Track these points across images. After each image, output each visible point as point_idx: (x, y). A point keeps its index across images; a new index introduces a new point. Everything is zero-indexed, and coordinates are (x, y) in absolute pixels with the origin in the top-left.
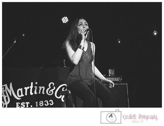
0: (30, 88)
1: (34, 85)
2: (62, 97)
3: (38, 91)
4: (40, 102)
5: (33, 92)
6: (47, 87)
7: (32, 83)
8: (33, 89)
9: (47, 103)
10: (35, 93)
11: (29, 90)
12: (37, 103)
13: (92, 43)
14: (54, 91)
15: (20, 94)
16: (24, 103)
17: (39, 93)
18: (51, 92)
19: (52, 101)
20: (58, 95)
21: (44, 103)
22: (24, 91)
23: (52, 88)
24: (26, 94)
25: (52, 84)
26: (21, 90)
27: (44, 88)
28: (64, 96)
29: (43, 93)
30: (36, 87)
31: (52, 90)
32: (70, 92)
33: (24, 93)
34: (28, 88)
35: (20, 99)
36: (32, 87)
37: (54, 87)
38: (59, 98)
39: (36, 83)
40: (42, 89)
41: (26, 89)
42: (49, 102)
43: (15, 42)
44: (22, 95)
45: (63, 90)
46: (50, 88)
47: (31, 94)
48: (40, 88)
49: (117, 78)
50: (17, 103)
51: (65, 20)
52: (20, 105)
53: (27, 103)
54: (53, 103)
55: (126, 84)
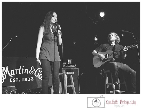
0: (19, 70)
1: (22, 68)
2: (39, 76)
4: (25, 79)
5: (21, 72)
7: (20, 67)
9: (30, 79)
10: (22, 73)
12: (23, 79)
15: (13, 73)
16: (15, 79)
17: (25, 73)
18: (32, 73)
19: (33, 78)
21: (27, 79)
22: (15, 71)
24: (16, 74)
26: (13, 71)
27: (28, 70)
29: (27, 73)
30: (23, 69)
31: (33, 72)
34: (18, 69)
35: (13, 76)
36: (20, 69)
37: (34, 69)
38: (37, 76)
39: (23, 67)
42: (31, 79)
44: (14, 74)
45: (40, 72)
46: (32, 70)
47: (20, 73)
48: (26, 70)
49: (73, 65)
50: (10, 79)
52: (12, 80)
53: (17, 79)
54: (33, 79)
55: (78, 69)
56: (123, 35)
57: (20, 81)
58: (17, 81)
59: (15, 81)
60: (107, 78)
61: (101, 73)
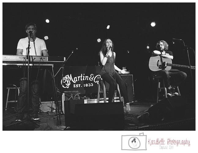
1: (83, 75)
2: (98, 82)
3: (85, 79)
4: (86, 85)
5: (82, 79)
6: (89, 77)
7: (82, 74)
8: (83, 77)
10: (84, 79)
11: (80, 78)
12: (84, 85)
13: (114, 52)
14: (94, 79)
15: (75, 80)
17: (86, 79)
18: (92, 79)
20: (96, 81)
21: (88, 85)
22: (77, 78)
23: (92, 77)
24: (79, 80)
25: (92, 75)
26: (76, 78)
27: (88, 77)
28: (98, 81)
29: (88, 80)
30: (84, 76)
31: (92, 78)
32: (102, 79)
33: (78, 80)
34: (80, 77)
36: (81, 76)
38: (96, 82)
39: (84, 74)
40: (87, 77)
41: (79, 77)
42: (91, 85)
43: (72, 52)
44: (77, 81)
45: (98, 78)
47: (81, 80)
48: (86, 77)
50: (74, 85)
51: (99, 40)
52: (76, 86)
53: (79, 85)
54: (93, 85)
55: (132, 75)
56: (174, 43)
57: (82, 87)
58: (79, 87)
59: (78, 86)
60: (159, 83)
61: (154, 79)
